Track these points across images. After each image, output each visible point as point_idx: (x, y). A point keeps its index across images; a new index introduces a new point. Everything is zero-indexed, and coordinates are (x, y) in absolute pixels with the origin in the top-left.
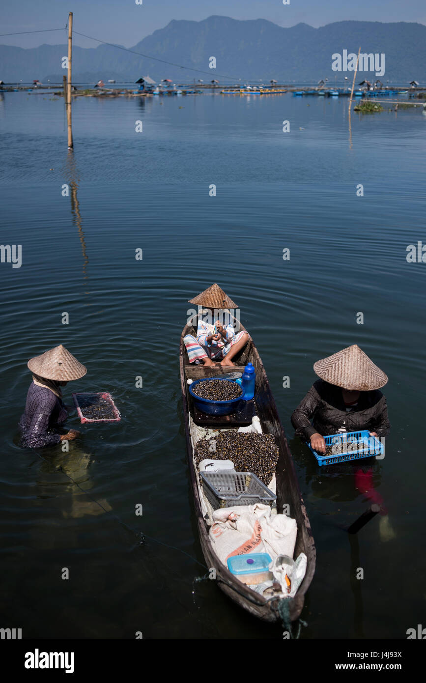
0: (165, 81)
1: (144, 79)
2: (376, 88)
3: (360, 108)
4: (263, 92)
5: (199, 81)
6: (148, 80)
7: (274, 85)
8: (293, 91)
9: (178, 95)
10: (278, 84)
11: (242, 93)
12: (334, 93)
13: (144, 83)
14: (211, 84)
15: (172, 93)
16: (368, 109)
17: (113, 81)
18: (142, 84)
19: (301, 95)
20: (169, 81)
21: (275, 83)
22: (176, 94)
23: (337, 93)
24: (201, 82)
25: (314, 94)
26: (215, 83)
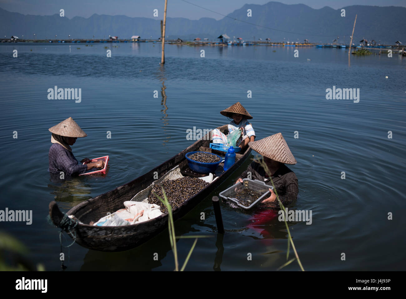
0: (238, 39)
1: (223, 36)
2: (372, 44)
3: (356, 53)
4: (297, 45)
5: (259, 39)
6: (225, 36)
7: (307, 42)
8: (316, 45)
9: (244, 46)
10: (309, 42)
11: (284, 45)
12: (343, 46)
13: (223, 38)
14: (266, 41)
15: (239, 45)
16: (361, 53)
17: (207, 39)
18: (222, 39)
19: (322, 47)
20: (241, 39)
21: (307, 41)
22: (242, 45)
23: (345, 46)
24: (261, 40)
25: (330, 47)
26: (268, 41)
